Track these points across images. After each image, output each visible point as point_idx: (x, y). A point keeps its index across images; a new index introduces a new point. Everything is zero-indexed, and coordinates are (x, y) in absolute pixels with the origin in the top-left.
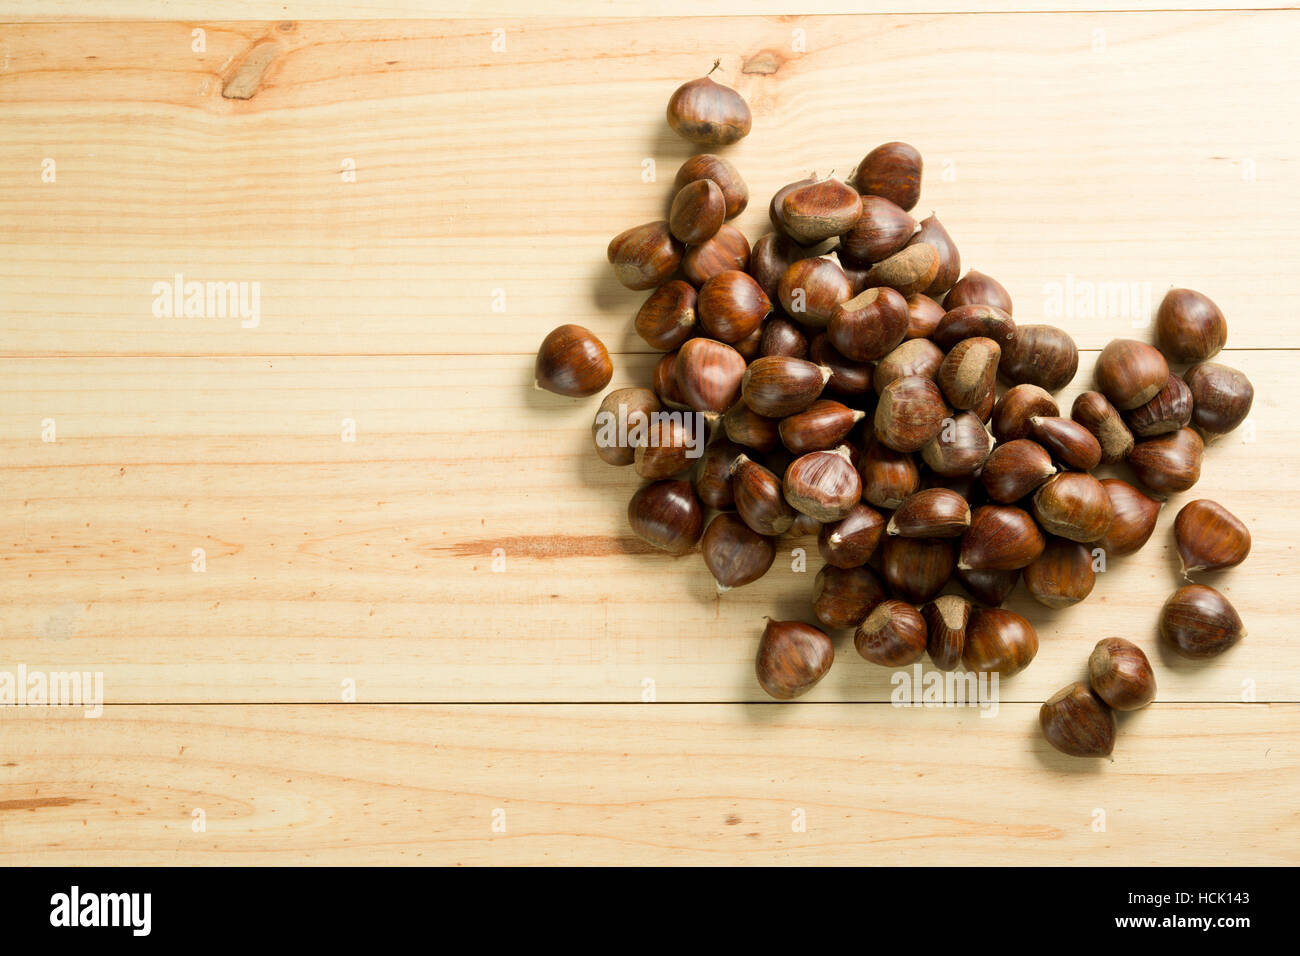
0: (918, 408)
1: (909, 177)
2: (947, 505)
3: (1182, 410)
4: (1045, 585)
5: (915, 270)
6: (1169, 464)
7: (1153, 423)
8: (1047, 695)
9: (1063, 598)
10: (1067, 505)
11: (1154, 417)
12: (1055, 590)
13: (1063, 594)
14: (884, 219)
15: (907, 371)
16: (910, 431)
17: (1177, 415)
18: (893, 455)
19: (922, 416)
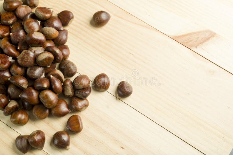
0: (27, 58)
1: (67, 19)
2: (22, 82)
3: (84, 94)
4: (35, 112)
5: (49, 32)
6: (77, 105)
7: (78, 94)
8: (23, 134)
9: (37, 116)
10: (45, 96)
11: (79, 93)
12: (36, 114)
13: (37, 115)
14: (56, 24)
15: (33, 51)
16: (23, 61)
17: (83, 94)
18: (19, 65)
19: (27, 60)
